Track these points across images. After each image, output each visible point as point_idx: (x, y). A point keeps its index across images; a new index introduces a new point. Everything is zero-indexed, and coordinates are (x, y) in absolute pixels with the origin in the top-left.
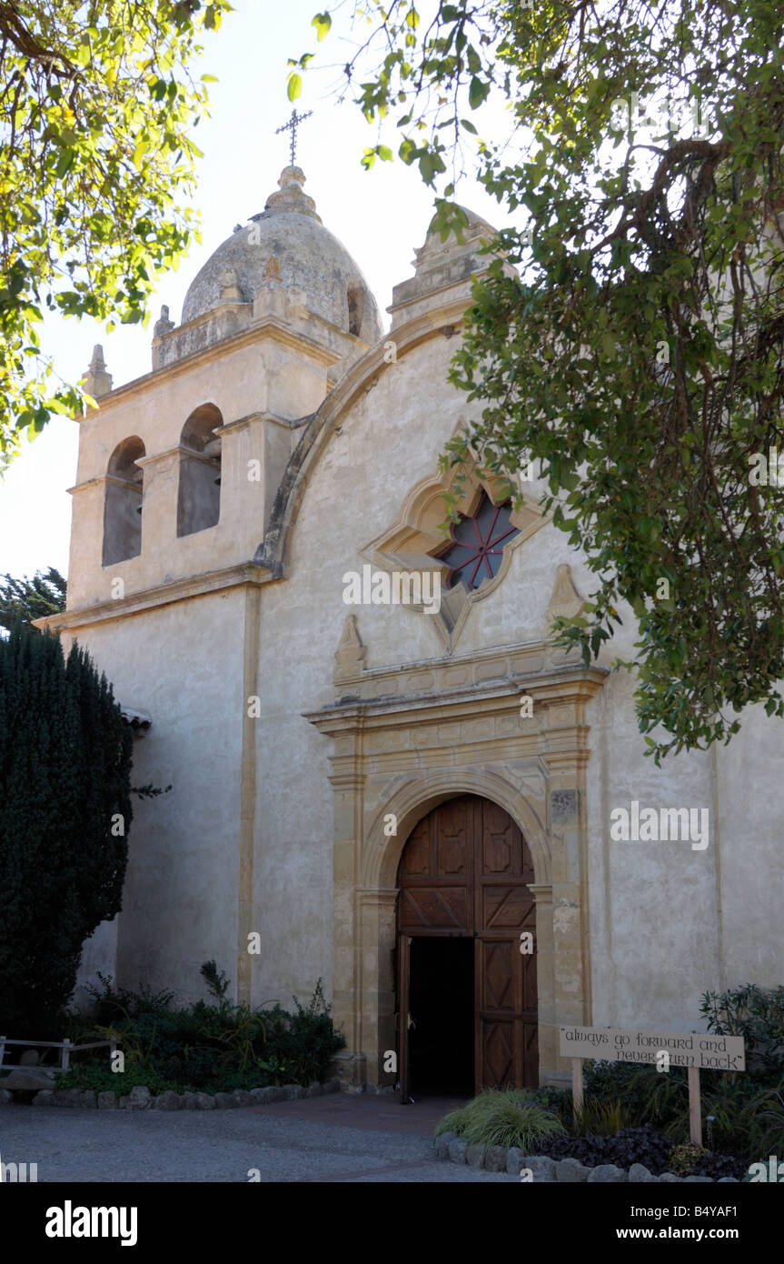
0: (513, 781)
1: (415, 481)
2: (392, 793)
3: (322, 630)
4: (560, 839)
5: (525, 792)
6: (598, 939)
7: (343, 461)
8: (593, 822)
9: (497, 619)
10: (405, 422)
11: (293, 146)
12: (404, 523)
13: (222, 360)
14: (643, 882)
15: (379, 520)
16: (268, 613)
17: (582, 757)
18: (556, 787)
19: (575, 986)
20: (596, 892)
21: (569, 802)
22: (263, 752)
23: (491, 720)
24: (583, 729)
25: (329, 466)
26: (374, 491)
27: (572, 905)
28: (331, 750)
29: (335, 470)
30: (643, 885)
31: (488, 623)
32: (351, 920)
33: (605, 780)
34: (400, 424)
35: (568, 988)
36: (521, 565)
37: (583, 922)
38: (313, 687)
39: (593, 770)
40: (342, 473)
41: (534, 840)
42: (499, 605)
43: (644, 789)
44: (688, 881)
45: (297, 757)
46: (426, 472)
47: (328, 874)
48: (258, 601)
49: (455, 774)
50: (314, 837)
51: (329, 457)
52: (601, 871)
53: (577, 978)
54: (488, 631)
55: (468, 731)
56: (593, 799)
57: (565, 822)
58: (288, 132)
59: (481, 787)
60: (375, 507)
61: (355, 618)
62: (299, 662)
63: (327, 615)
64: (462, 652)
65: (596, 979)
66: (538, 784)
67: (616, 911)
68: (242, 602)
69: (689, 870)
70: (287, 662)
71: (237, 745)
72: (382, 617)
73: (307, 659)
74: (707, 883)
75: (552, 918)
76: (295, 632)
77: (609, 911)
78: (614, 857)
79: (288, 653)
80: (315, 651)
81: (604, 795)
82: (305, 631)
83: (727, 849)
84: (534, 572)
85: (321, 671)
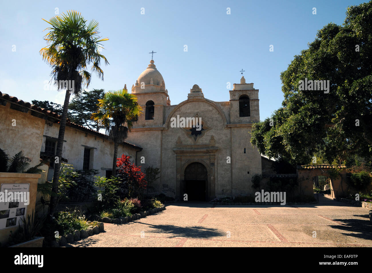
0: (204, 161)
2: (186, 161)
3: (174, 138)
4: (212, 169)
5: (207, 163)
6: (216, 180)
8: (216, 167)
11: (152, 56)
13: (154, 94)
16: (164, 134)
17: (215, 159)
18: (211, 162)
19: (213, 185)
20: (216, 175)
21: (213, 164)
24: (215, 155)
27: (213, 176)
28: (176, 155)
30: (222, 174)
31: (201, 141)
32: (180, 178)
33: (217, 162)
34: (187, 112)
36: (206, 134)
37: (214, 179)
39: (216, 161)
41: (208, 169)
42: (203, 139)
44: (228, 174)
45: (169, 155)
47: (175, 172)
48: (162, 132)
49: (196, 159)
50: (173, 167)
52: (217, 172)
54: (201, 142)
55: (198, 154)
56: (216, 164)
57: (212, 167)
58: (152, 54)
59: (200, 162)
61: (180, 138)
63: (175, 136)
64: (197, 144)
65: (216, 185)
66: (209, 162)
67: (218, 177)
68: (160, 132)
69: (228, 173)
70: (168, 142)
71: (159, 153)
72: (184, 138)
73: (171, 142)
74: (230, 174)
75: (210, 178)
76: (169, 138)
77: (217, 177)
78: (218, 171)
79: (168, 140)
80: (173, 141)
81: (217, 164)
82: (171, 138)
83: (233, 171)
84: (208, 136)
85: (174, 144)
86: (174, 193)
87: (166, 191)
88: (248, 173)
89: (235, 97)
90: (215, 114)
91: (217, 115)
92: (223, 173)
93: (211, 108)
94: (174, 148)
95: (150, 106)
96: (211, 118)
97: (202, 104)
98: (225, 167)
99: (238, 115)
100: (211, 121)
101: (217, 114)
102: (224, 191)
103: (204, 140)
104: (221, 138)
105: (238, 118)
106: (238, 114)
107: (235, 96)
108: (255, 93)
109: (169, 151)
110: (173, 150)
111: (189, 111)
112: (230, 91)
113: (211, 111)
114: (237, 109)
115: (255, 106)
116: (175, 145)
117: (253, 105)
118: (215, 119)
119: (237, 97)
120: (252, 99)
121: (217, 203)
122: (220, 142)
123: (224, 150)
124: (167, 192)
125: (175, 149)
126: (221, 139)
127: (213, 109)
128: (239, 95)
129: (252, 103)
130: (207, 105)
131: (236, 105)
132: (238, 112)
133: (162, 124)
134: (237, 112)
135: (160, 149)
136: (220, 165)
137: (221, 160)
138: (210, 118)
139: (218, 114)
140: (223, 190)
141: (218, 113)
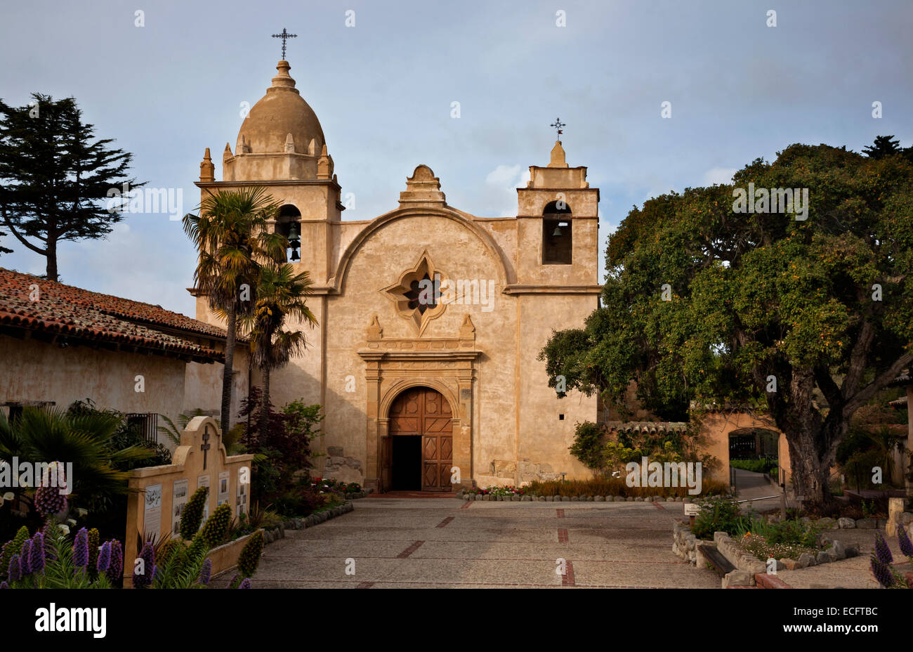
0: (445, 384)
1: (405, 269)
3: (359, 318)
4: (464, 405)
5: (450, 388)
6: (475, 437)
7: (369, 252)
8: (476, 399)
9: (440, 328)
10: (401, 244)
12: (399, 284)
13: (300, 187)
14: (491, 419)
15: (388, 280)
16: (332, 308)
17: (473, 379)
18: (463, 388)
19: (468, 451)
20: (476, 422)
21: (469, 393)
22: (329, 363)
23: (436, 363)
24: (474, 370)
25: (362, 252)
26: (386, 268)
27: (468, 426)
28: (365, 366)
29: (365, 255)
30: (491, 420)
31: (436, 328)
32: (376, 430)
33: (479, 387)
34: (398, 244)
35: (466, 452)
36: (450, 309)
37: (472, 431)
38: (355, 341)
39: (476, 384)
40: (368, 257)
41: (453, 406)
42: (441, 322)
43: (493, 391)
44: (506, 419)
45: (347, 367)
46: (410, 267)
47: (363, 413)
48: (326, 300)
49: (422, 379)
51: (363, 248)
52: (477, 415)
53: (469, 449)
54: (436, 331)
55: (428, 366)
56: (476, 392)
57: (466, 399)
58: (282, 40)
59: (432, 385)
60: (386, 274)
61: (377, 318)
62: (347, 329)
63: (362, 313)
64: (426, 337)
65: (475, 449)
66: (455, 386)
67: (482, 428)
68: (320, 301)
69: (507, 416)
70: (341, 328)
71: (319, 360)
72: (389, 318)
73: (352, 329)
74: (513, 420)
75: (460, 430)
76: (346, 317)
77: (479, 427)
78: (481, 411)
79: (342, 324)
80: (355, 326)
81: (479, 391)
82: (350, 317)
83: (521, 411)
84: (455, 314)
85: (360, 334)
86: (361, 471)
87: (338, 466)
88: (562, 417)
89: (533, 207)
90: (476, 253)
91: (482, 257)
92: (495, 416)
93: (464, 236)
94: (360, 345)
95: (286, 219)
96: (465, 266)
97: (439, 223)
98: (501, 401)
99: (540, 260)
100: (465, 272)
101: (482, 252)
102: (497, 466)
103: (444, 324)
104: (491, 320)
105: (538, 269)
106: (538, 255)
107: (532, 204)
108: (587, 199)
109: (345, 353)
110: (359, 354)
111: (404, 242)
112: (518, 189)
113: (465, 244)
114: (536, 242)
115: (587, 235)
116: (362, 338)
117: (580, 232)
118: (476, 267)
119: (537, 207)
120: (579, 214)
121: (477, 496)
122: (487, 333)
123: (498, 354)
124: (340, 468)
125: (361, 350)
126: (492, 323)
127: (471, 240)
128: (542, 201)
129: (577, 228)
130: (453, 226)
131: (535, 231)
132: (540, 252)
133: (325, 277)
134: (537, 251)
135: (320, 348)
136: (486, 395)
137: (490, 382)
138: (462, 265)
139: (484, 254)
140: (493, 464)
141: (485, 252)
